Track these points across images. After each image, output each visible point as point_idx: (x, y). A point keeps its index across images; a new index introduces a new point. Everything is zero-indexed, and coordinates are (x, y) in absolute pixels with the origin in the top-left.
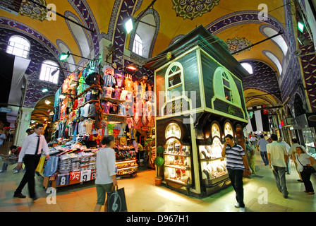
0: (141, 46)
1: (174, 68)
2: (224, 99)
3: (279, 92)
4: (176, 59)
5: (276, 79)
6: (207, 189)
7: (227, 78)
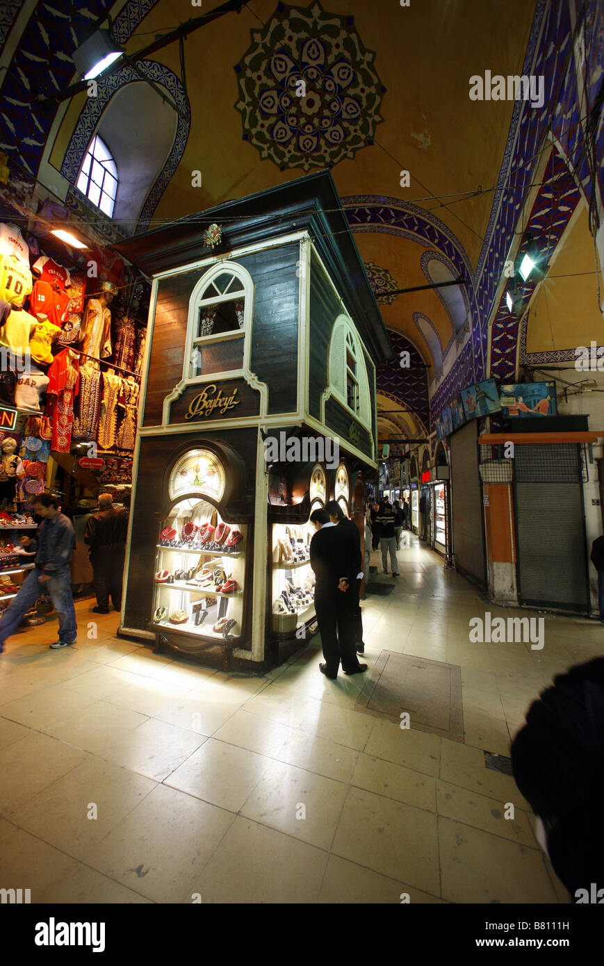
0: (110, 185)
1: (223, 280)
2: (343, 400)
3: (427, 410)
4: (236, 253)
5: (426, 382)
6: (281, 644)
7: (354, 350)
